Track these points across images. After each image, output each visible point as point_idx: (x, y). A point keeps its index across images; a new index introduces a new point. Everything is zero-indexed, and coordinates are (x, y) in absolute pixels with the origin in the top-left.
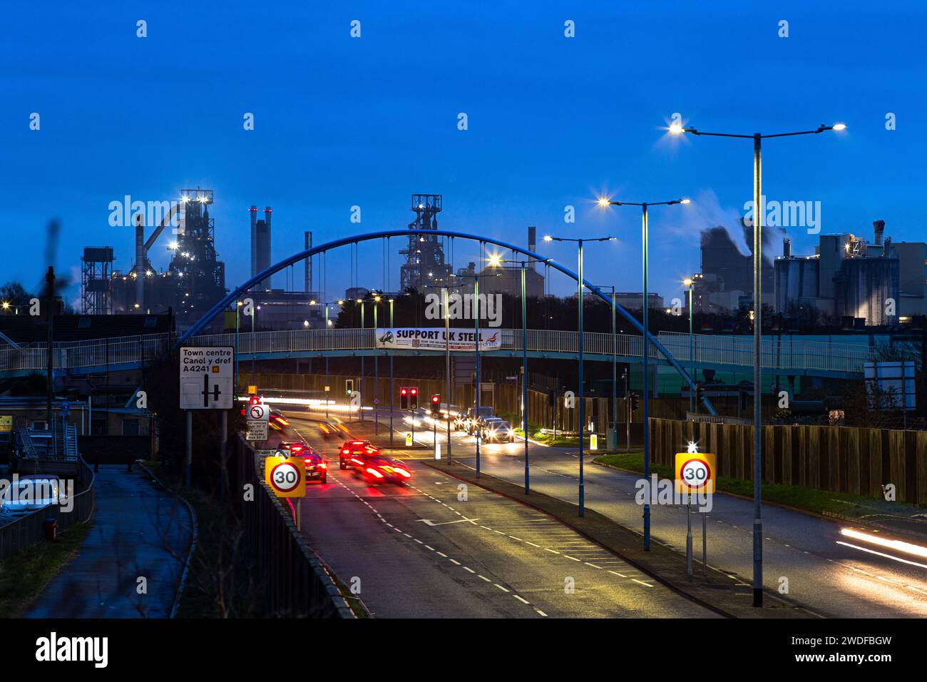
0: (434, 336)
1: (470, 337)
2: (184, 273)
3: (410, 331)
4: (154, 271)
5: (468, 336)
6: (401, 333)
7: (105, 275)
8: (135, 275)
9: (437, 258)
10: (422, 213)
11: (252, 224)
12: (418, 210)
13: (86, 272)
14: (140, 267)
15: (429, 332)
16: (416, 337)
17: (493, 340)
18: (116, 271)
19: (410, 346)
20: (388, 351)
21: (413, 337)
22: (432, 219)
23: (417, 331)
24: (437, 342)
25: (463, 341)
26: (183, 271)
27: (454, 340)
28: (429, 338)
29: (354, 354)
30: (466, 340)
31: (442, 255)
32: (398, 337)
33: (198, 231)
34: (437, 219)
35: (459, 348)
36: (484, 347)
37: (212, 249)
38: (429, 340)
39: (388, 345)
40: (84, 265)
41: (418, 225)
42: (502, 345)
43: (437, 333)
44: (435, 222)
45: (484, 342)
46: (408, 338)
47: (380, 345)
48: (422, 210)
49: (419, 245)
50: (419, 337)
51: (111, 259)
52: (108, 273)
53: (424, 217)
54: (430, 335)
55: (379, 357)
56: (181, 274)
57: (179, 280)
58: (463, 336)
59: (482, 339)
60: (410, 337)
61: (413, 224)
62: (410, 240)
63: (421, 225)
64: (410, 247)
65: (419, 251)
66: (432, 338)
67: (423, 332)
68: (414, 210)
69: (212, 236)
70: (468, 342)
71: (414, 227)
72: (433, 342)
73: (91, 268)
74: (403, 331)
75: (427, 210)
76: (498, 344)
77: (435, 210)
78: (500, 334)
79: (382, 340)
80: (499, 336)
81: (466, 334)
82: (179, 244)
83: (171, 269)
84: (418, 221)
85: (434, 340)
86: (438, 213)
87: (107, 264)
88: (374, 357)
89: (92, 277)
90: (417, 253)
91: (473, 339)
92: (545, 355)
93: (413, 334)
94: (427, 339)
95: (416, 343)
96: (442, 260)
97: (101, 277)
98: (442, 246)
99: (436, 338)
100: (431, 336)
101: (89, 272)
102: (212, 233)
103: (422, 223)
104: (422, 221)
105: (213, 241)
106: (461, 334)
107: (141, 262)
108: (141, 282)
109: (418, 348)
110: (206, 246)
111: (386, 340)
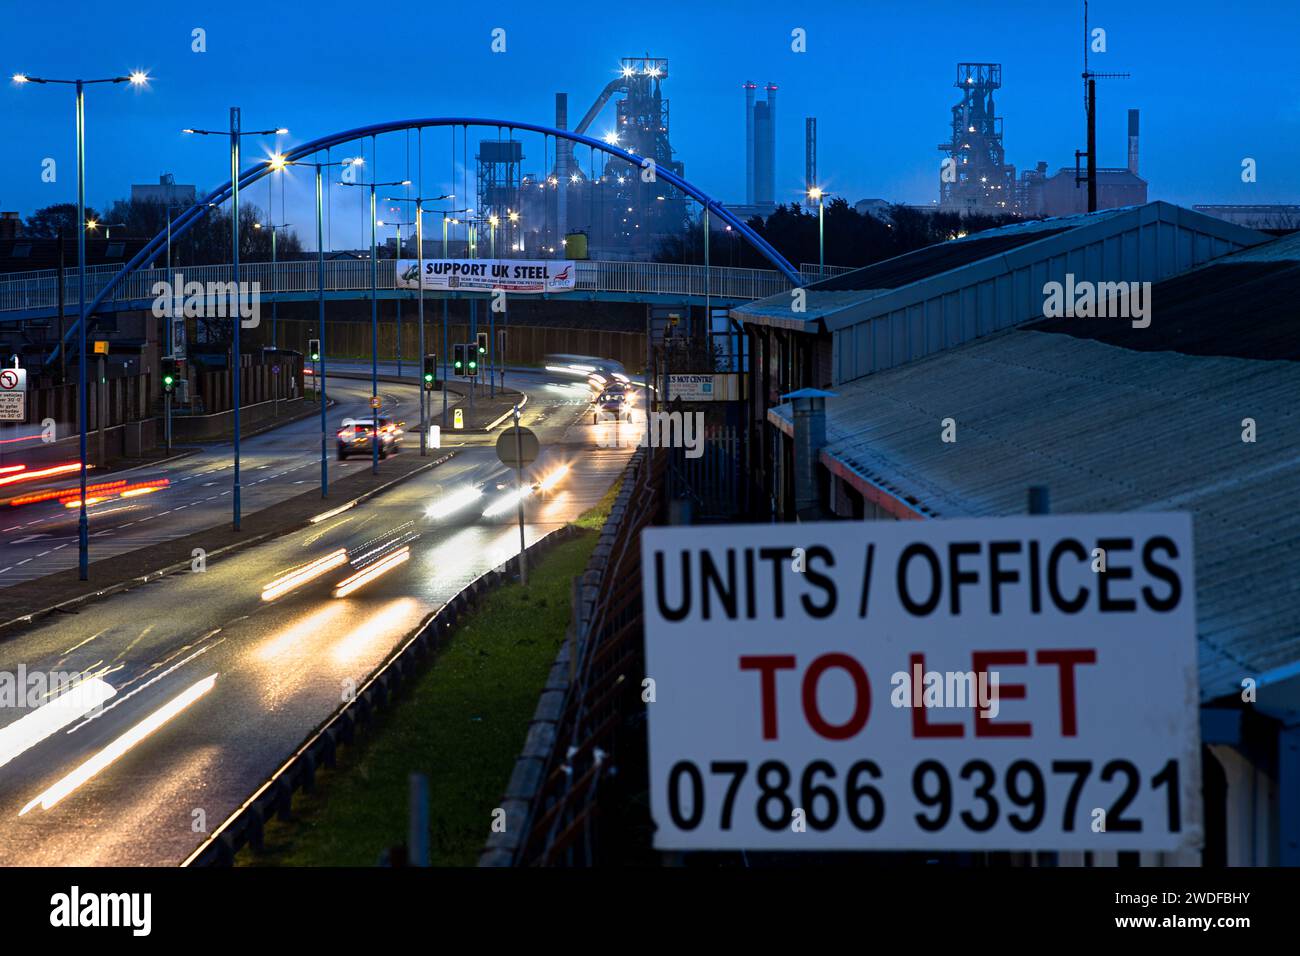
0: (479, 271)
1: (531, 273)
2: (627, 178)
3: (446, 265)
4: (583, 176)
5: (527, 271)
6: (433, 267)
7: (510, 180)
8: (555, 181)
9: (994, 155)
10: (972, 91)
11: (748, 107)
12: (966, 87)
13: (482, 176)
14: (562, 171)
15: (473, 266)
16: (454, 273)
17: (563, 277)
18: (528, 175)
19: (446, 286)
20: (413, 292)
21: (450, 273)
22: (986, 99)
23: (455, 264)
24: (485, 280)
25: (521, 279)
26: (624, 175)
27: (507, 276)
28: (472, 274)
29: (366, 297)
30: (524, 276)
31: (1001, 151)
32: (428, 273)
33: (646, 117)
34: (994, 100)
35: (515, 288)
36: (552, 286)
37: (666, 143)
38: (472, 277)
39: (414, 284)
40: (480, 165)
41: (966, 109)
42: (577, 284)
43: (483, 266)
44: (991, 104)
45: (551, 279)
46: (442, 275)
47: (403, 284)
48: (971, 86)
49: (969, 138)
50: (459, 273)
51: (519, 158)
52: (515, 178)
53: (975, 96)
54: (474, 269)
55: (402, 300)
56: (621, 180)
57: (619, 187)
58: (521, 271)
59: (548, 274)
60: (445, 273)
61: (959, 107)
62: (955, 130)
63: (970, 108)
64: (954, 140)
65: (967, 146)
66: (477, 274)
67: (464, 266)
68: (960, 85)
69: (666, 124)
70: (527, 279)
71: (960, 111)
72: (478, 280)
73: (490, 171)
74: (436, 265)
75: (979, 85)
76: (571, 283)
77: (992, 86)
78: (573, 269)
79: (405, 277)
80: (571, 271)
81: (525, 268)
82: (620, 136)
83: (607, 172)
84: (966, 102)
85: (480, 277)
86: (995, 90)
87: (512, 165)
88: (395, 301)
89: (491, 183)
90: (964, 148)
91: (534, 275)
92: (638, 298)
93: (450, 268)
94: (469, 275)
95: (454, 281)
96: (1001, 159)
97: (503, 184)
98: (1001, 138)
99: (483, 274)
100: (476, 271)
101: (487, 176)
102: (665, 120)
103: (972, 105)
104: (971, 102)
105: (667, 132)
106: (518, 267)
107: (563, 163)
108: (563, 191)
109: (456, 289)
110: (658, 140)
111: (411, 277)
